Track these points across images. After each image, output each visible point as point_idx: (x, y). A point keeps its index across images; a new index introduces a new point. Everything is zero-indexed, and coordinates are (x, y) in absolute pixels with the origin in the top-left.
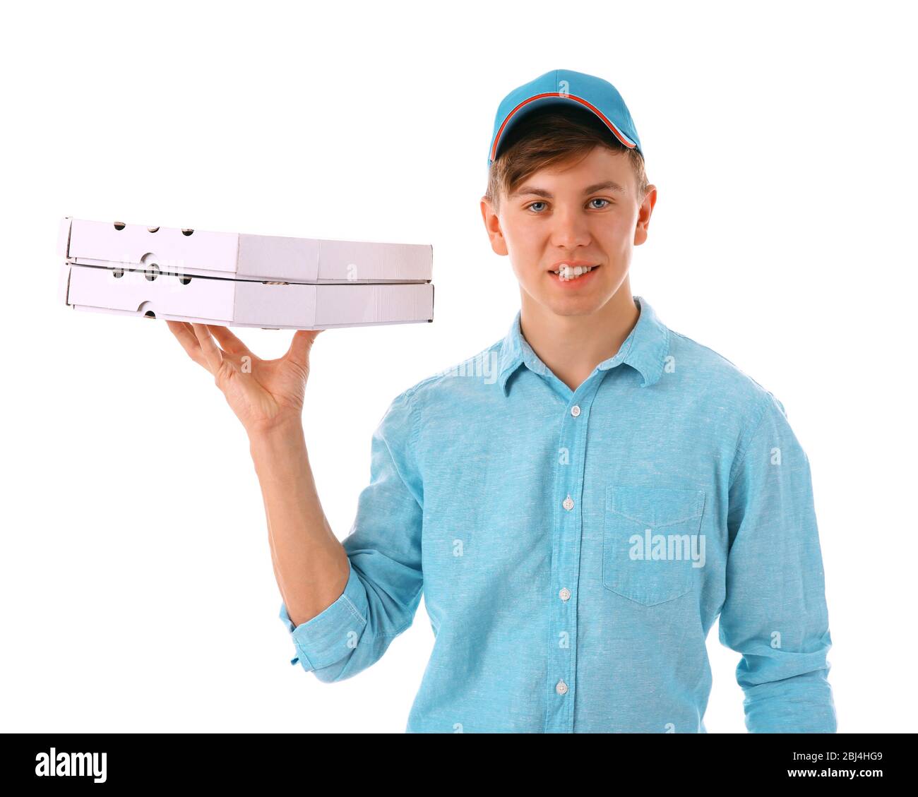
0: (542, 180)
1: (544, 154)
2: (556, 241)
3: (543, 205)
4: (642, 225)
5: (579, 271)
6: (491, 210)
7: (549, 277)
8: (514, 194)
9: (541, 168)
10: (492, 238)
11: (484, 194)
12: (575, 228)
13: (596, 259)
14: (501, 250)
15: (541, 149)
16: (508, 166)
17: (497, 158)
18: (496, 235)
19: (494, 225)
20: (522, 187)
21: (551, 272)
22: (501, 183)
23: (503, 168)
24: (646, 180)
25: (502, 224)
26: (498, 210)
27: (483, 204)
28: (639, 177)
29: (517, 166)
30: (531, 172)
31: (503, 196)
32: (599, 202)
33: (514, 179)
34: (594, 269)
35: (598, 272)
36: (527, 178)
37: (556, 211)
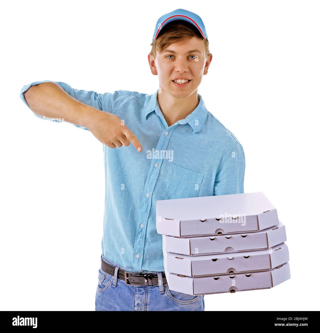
0: (173, 47)
1: (175, 38)
2: (176, 70)
3: (172, 57)
4: (206, 68)
5: (183, 81)
6: (152, 58)
7: (172, 83)
8: (162, 52)
9: (173, 43)
10: (151, 68)
11: (150, 52)
12: (183, 66)
13: (190, 77)
14: (155, 73)
15: (174, 36)
16: (161, 41)
17: (157, 38)
18: (153, 68)
19: (152, 64)
20: (165, 49)
21: (173, 81)
22: (158, 48)
23: (159, 42)
24: (209, 52)
25: (156, 64)
26: (155, 58)
27: (149, 56)
28: (207, 50)
29: (164, 42)
30: (169, 44)
31: (158, 53)
32: (192, 57)
33: (163, 47)
34: (189, 81)
35: (191, 82)
36: (168, 46)
37: (177, 59)
